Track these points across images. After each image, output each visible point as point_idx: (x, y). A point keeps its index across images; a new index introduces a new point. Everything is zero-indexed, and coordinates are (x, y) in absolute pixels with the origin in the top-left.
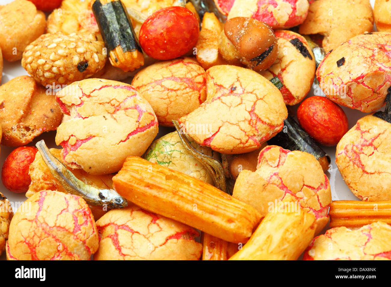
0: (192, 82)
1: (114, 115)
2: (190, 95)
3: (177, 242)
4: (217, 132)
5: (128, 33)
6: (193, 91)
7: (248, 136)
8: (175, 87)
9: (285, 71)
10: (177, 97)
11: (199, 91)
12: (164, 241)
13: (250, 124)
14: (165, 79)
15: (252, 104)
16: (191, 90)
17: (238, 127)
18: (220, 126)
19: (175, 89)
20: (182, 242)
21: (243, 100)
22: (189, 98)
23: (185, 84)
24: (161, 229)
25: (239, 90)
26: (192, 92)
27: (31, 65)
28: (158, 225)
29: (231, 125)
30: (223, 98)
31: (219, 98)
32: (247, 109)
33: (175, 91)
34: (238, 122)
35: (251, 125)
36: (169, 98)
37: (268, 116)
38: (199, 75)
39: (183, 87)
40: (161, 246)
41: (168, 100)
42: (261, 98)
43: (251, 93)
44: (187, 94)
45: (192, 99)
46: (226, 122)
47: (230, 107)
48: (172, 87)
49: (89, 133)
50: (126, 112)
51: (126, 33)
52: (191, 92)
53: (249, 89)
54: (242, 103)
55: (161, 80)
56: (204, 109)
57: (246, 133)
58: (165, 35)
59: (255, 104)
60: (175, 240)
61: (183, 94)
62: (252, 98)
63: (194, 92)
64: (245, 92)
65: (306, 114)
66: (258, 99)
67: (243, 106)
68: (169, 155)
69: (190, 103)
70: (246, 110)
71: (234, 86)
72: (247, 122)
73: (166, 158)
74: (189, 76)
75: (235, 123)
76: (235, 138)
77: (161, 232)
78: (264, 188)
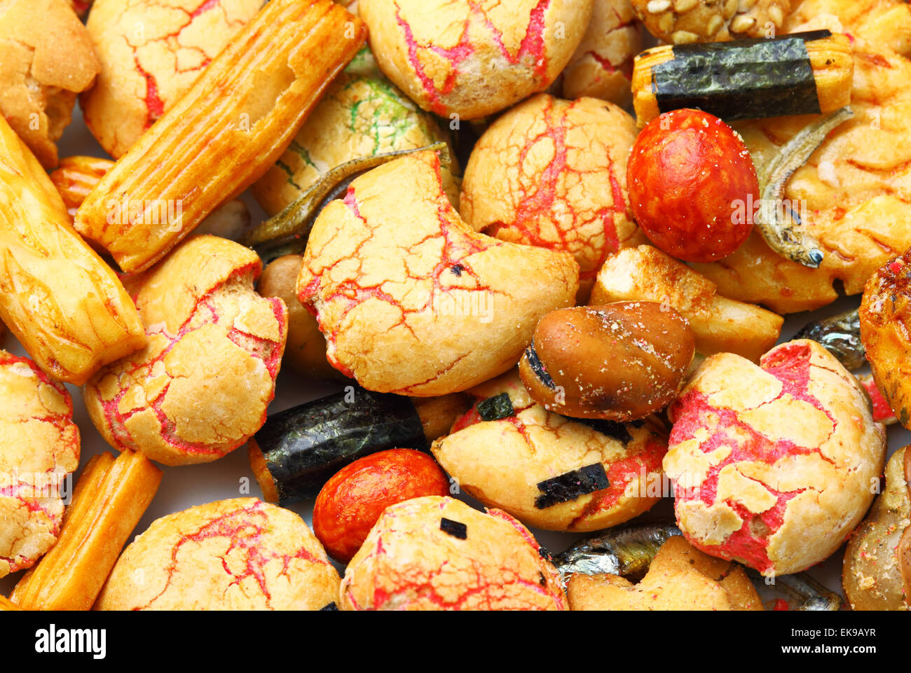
0: (540, 208)
2: (506, 198)
3: (138, 98)
4: (357, 212)
5: (708, 82)
6: (515, 208)
7: (321, 274)
8: (528, 163)
9: (514, 430)
10: (505, 166)
11: (514, 223)
12: (147, 67)
13: (348, 281)
14: (561, 149)
15: (397, 297)
16: (517, 202)
17: (348, 254)
18: (368, 221)
19: (524, 162)
21: (415, 280)
22: (499, 196)
23: (534, 189)
24: (181, 72)
25: (448, 277)
26: (511, 203)
28: (194, 69)
29: (359, 243)
30: (441, 242)
31: (444, 234)
32: (386, 284)
33: (520, 163)
34: (360, 257)
35: (346, 285)
36: (509, 147)
37: (356, 327)
38: (562, 234)
39: (526, 182)
40: (136, 60)
41: (504, 146)
42: (407, 319)
44: (507, 190)
45: (496, 203)
46: (372, 235)
47: (408, 251)
48: (529, 156)
50: (461, 23)
51: (705, 77)
52: (513, 200)
54: (409, 276)
55: (562, 141)
57: (329, 269)
59: (394, 302)
60: (143, 92)
61: (510, 182)
62: (415, 300)
63: (511, 208)
64: (438, 291)
66: (405, 312)
67: (400, 275)
68: (367, 128)
69: (489, 197)
70: (385, 282)
71: (463, 273)
72: (353, 276)
73: (364, 121)
74: (559, 206)
75: (360, 251)
76: (325, 245)
77: (173, 70)
78: (189, 289)
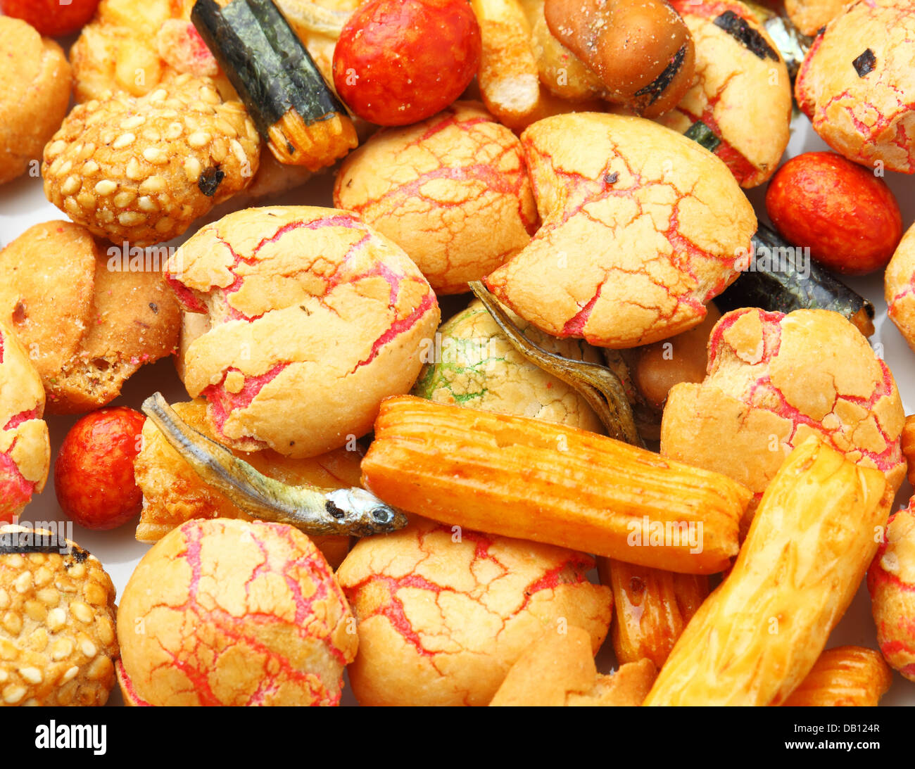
0: (493, 172)
1: (328, 300)
2: (497, 209)
3: (554, 596)
4: (594, 299)
5: (305, 71)
6: (503, 196)
7: (675, 296)
8: (456, 195)
9: (719, 104)
10: (466, 219)
11: (517, 194)
12: (520, 599)
13: (673, 264)
14: (425, 178)
15: (669, 211)
16: (497, 195)
17: (646, 278)
18: (600, 282)
19: (457, 200)
20: (565, 593)
21: (642, 206)
22: (496, 217)
23: (479, 182)
24: (506, 569)
25: (625, 181)
26: (500, 201)
27: (79, 197)
28: (495, 561)
29: (628, 274)
30: (591, 207)
31: (580, 209)
32: (659, 228)
33: (458, 204)
34: (643, 266)
35: (677, 265)
36: (447, 226)
37: (715, 236)
38: (506, 150)
39: (476, 191)
40: (516, 613)
41: (445, 230)
42: (687, 191)
43: (659, 182)
44: (490, 208)
45: (503, 218)
46: (613, 268)
47: (614, 228)
48: (448, 197)
49: (274, 356)
50: (356, 286)
51: (300, 74)
52: (496, 200)
53: (651, 173)
54: (641, 214)
55: (417, 181)
56: (548, 245)
57: (668, 289)
58: (405, 65)
59: (675, 209)
60: (545, 593)
61: (481, 208)
62: (664, 195)
63: (505, 200)
64: (643, 181)
65: (795, 206)
66: (680, 196)
67: (645, 221)
68: (478, 375)
69: (500, 229)
70: (657, 231)
71: (611, 172)
72: (666, 261)
73: (472, 382)
74: (483, 158)
75: (636, 269)
76: (644, 308)
77: (507, 576)
78: (743, 423)
